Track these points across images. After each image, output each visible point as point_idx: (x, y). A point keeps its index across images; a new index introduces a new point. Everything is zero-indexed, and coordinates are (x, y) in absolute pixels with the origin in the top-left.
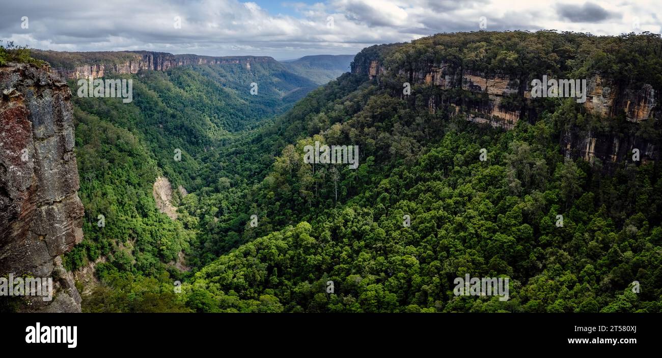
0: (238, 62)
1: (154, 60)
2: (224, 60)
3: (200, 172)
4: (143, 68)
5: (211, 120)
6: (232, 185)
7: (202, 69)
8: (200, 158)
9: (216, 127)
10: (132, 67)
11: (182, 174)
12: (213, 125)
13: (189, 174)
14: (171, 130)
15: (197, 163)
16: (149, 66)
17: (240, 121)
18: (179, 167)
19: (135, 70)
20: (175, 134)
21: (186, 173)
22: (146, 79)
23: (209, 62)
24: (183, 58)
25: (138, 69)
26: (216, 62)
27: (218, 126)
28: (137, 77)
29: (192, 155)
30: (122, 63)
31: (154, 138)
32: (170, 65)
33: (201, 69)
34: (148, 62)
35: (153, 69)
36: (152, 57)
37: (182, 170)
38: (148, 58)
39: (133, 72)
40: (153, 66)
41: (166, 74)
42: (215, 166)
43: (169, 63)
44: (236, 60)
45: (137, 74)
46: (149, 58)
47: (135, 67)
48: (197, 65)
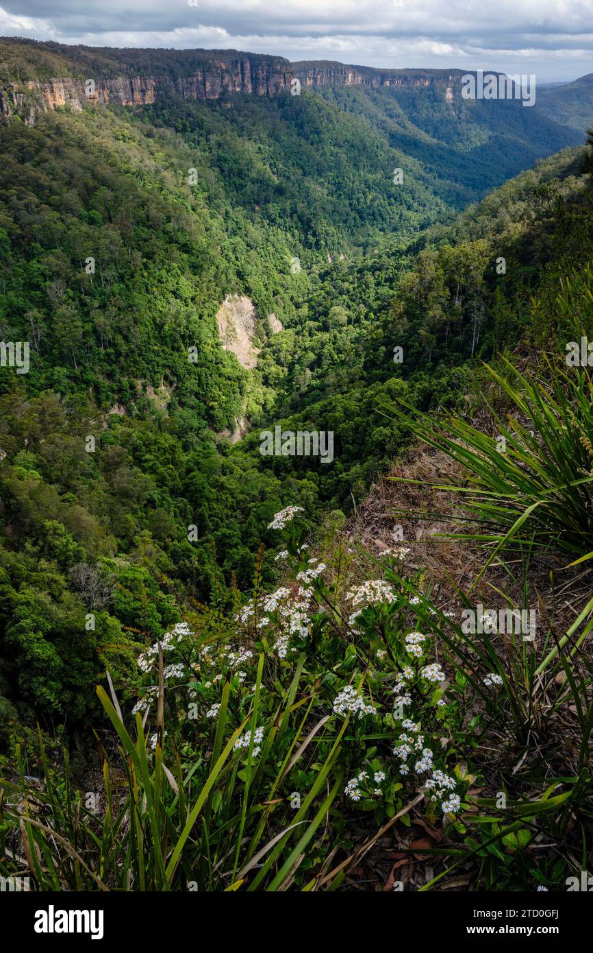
0: (427, 83)
1: (252, 73)
2: (400, 77)
3: (310, 296)
4: (230, 89)
5: (351, 205)
6: (349, 322)
7: (352, 98)
8: (318, 272)
9: (358, 220)
10: (208, 84)
11: (278, 296)
12: (353, 214)
13: (292, 299)
14: (273, 216)
15: (309, 281)
16: (243, 85)
17: (405, 212)
18: (275, 283)
19: (213, 92)
20: (280, 225)
21: (286, 295)
22: (236, 113)
23: (368, 81)
24: (315, 70)
25: (219, 90)
26: (382, 83)
27: (362, 218)
28: (218, 108)
29: (306, 266)
30: (189, 76)
31: (240, 229)
32: (282, 85)
33: (349, 96)
34: (240, 76)
35: (250, 91)
36: (248, 65)
37: (281, 290)
38: (239, 65)
39: (212, 97)
40: (250, 86)
41: (275, 105)
42: (334, 287)
43: (282, 80)
44: (424, 77)
45: (219, 101)
46: (242, 66)
47: (213, 85)
48: (342, 88)
